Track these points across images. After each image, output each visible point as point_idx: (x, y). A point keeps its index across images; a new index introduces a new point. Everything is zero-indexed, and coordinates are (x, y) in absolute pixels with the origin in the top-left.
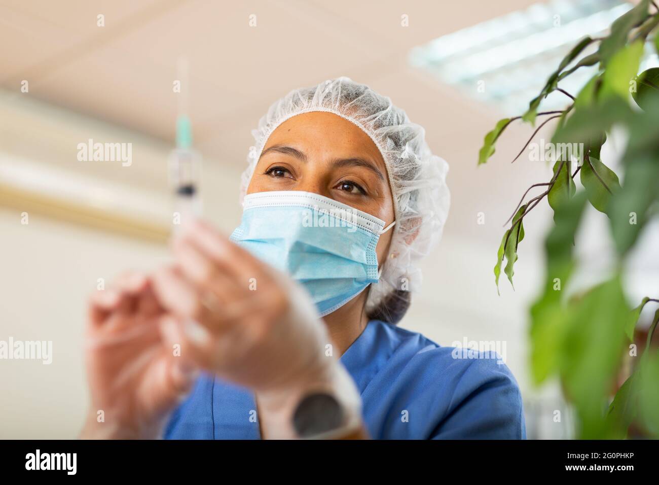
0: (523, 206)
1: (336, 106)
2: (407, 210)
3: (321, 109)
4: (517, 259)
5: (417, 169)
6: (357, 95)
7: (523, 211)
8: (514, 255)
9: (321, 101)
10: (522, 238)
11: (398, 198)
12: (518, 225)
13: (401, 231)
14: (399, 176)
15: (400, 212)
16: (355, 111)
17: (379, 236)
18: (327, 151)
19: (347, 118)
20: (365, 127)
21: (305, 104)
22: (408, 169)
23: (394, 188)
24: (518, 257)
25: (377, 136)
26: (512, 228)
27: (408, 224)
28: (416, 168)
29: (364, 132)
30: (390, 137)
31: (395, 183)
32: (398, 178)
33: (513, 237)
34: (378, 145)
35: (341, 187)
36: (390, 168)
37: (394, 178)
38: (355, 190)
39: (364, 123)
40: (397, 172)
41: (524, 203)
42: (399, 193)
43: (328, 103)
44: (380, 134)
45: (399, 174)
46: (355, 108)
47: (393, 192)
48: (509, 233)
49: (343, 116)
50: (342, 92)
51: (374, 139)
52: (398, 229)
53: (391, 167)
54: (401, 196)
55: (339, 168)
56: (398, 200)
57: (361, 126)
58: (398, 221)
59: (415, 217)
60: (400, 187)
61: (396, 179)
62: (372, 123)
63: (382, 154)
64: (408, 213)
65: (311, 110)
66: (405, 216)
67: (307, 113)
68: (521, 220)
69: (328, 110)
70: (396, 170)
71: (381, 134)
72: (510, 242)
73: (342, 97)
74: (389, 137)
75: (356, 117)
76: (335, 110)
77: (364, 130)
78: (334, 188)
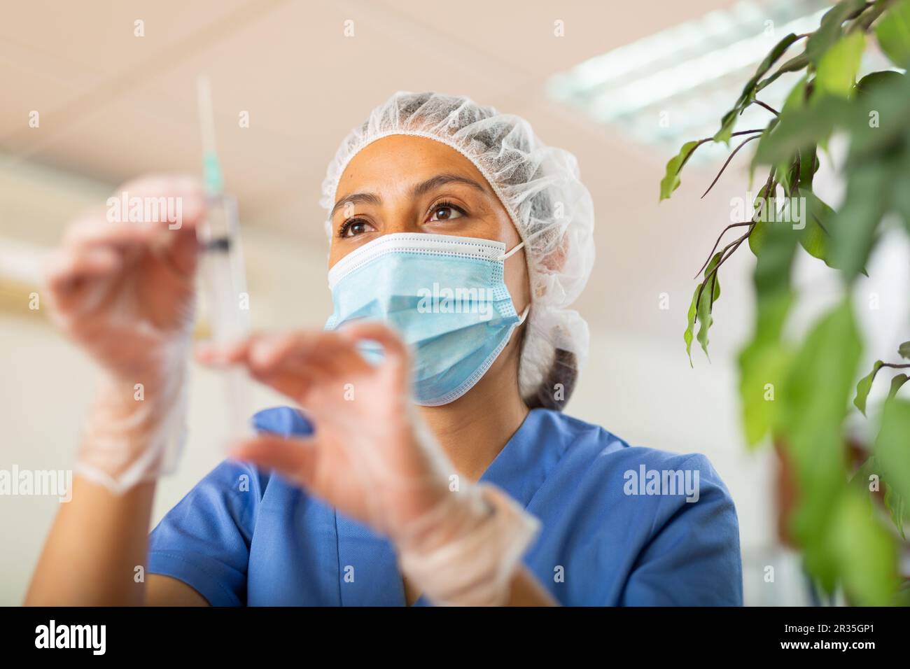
0: (718, 254)
1: (397, 124)
2: (532, 223)
3: (381, 135)
4: (711, 323)
5: (526, 165)
6: (420, 103)
7: (718, 259)
8: (709, 317)
9: (378, 127)
10: (717, 296)
11: (515, 211)
12: (711, 278)
13: (535, 253)
14: (505, 182)
15: (524, 228)
16: (422, 123)
17: (503, 263)
18: (400, 181)
19: (413, 134)
20: (439, 136)
21: (361, 137)
22: (512, 168)
23: (504, 200)
24: (713, 320)
25: (458, 141)
26: (705, 282)
27: (541, 241)
28: (523, 164)
29: (440, 143)
30: (477, 138)
31: (504, 193)
32: (505, 185)
33: (706, 293)
34: (463, 152)
35: (435, 218)
36: (488, 175)
37: (499, 187)
38: (454, 214)
39: (436, 131)
40: (500, 178)
41: (719, 249)
42: (513, 204)
43: (386, 126)
44: (460, 139)
45: (504, 179)
46: (421, 118)
47: (505, 205)
48: (702, 288)
49: (408, 133)
50: (399, 107)
51: (455, 146)
52: (529, 251)
53: (490, 173)
54: (518, 207)
55: (424, 196)
56: (516, 213)
57: (434, 137)
58: (527, 241)
59: (546, 229)
60: (512, 195)
61: (502, 187)
62: (445, 129)
63: (473, 161)
64: (534, 226)
65: (369, 141)
66: (533, 231)
67: (366, 147)
68: (716, 271)
69: (389, 133)
70: (497, 175)
71: (463, 137)
72: (702, 300)
73: (401, 112)
74: (475, 138)
75: (424, 129)
76: (396, 129)
77: (439, 139)
78: (425, 222)
